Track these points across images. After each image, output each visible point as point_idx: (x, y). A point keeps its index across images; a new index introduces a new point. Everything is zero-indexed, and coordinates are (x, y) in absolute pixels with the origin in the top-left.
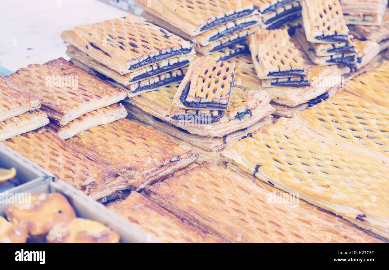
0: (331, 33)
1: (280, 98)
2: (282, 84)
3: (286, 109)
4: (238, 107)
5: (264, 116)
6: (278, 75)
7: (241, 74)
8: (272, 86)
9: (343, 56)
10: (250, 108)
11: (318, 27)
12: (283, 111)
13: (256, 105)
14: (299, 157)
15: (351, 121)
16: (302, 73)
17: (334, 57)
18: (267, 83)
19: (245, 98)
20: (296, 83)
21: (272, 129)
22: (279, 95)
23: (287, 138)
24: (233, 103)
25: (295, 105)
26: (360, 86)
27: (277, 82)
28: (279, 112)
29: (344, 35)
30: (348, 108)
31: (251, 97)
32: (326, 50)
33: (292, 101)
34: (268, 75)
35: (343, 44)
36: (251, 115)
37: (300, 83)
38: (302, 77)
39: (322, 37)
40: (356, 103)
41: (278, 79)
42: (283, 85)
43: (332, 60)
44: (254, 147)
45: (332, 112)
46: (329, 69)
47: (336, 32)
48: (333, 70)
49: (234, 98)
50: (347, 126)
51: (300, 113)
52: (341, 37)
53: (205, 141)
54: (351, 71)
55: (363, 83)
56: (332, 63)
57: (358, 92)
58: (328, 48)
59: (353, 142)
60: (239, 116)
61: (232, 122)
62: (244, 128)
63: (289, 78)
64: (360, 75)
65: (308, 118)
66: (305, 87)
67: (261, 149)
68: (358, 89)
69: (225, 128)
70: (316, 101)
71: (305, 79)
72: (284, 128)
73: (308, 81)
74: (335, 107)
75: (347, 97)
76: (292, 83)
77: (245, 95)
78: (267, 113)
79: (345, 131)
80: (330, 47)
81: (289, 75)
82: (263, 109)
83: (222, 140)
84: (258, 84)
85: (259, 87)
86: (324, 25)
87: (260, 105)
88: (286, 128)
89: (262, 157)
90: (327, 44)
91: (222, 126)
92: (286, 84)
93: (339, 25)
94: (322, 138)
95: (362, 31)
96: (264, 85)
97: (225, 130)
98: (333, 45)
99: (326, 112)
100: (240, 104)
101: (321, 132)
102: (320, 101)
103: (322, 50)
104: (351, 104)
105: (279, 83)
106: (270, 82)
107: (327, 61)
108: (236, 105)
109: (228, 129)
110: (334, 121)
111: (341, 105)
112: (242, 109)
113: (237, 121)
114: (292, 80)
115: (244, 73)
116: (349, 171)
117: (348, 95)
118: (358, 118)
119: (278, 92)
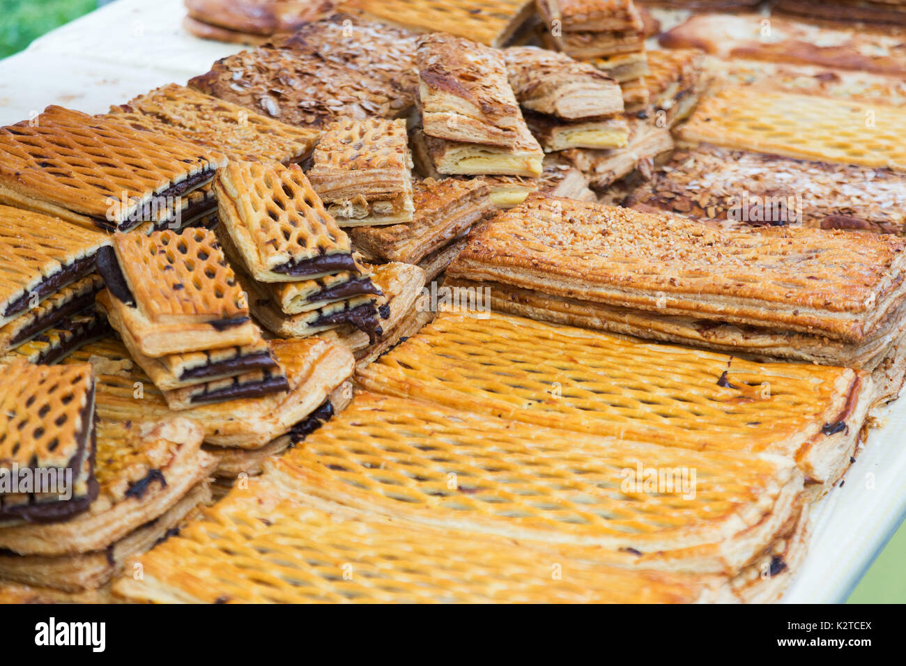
0: (310, 252)
1: (221, 432)
2: (219, 395)
3: (240, 456)
4: (125, 467)
5: (194, 482)
6: (208, 375)
7: (104, 388)
8: (195, 404)
9: (347, 306)
10: (156, 466)
11: (274, 242)
12: (234, 462)
13: (170, 456)
14: (314, 565)
15: (409, 458)
16: (266, 361)
17: (327, 312)
18: (182, 398)
19: (136, 443)
20: (253, 388)
21: (226, 510)
22: (219, 424)
23: (268, 524)
24: (109, 462)
25: (262, 442)
26: (401, 373)
27: (205, 393)
28: (225, 467)
29: (342, 252)
30: (392, 429)
31: (151, 439)
32: (304, 297)
33: (255, 434)
34: (182, 378)
35: (343, 277)
36: (164, 484)
37: (264, 386)
38: (267, 369)
39: (290, 266)
40: (409, 415)
41: (206, 384)
42: (220, 397)
43: (322, 321)
44: (194, 560)
45: (357, 445)
46: (322, 342)
47: (321, 249)
48: (332, 344)
49: (106, 449)
50: (402, 471)
51: (280, 460)
52: (337, 260)
53: (62, 566)
54: (372, 342)
55: (406, 366)
56: (322, 329)
57: (402, 390)
58: (307, 290)
59: (427, 507)
60: (135, 490)
61: (121, 509)
62: (152, 517)
63: (236, 379)
64: (392, 347)
65: (304, 469)
66: (276, 394)
67: (212, 562)
68: (400, 382)
69: (107, 524)
70: (309, 426)
71: (275, 374)
72: (253, 500)
73: (282, 378)
74: (362, 431)
75: (381, 404)
76: (243, 390)
77: (134, 438)
78: (199, 474)
79: (400, 484)
80: (313, 287)
81: (232, 369)
82: (187, 463)
83: (104, 558)
84: (154, 406)
85: (159, 412)
86: (287, 235)
87: (180, 455)
88: (260, 502)
89: (223, 581)
90: (304, 282)
91: (100, 520)
92: (230, 393)
93: (324, 229)
94: (353, 512)
95: (372, 241)
96: (174, 405)
97: (108, 530)
98: (320, 282)
99: (342, 446)
100: (127, 460)
101: (345, 497)
102: (319, 425)
103: (293, 300)
104: (396, 418)
105: (212, 393)
106: (188, 394)
107: (311, 325)
108: (119, 465)
109: (116, 525)
110: (368, 465)
111: (374, 424)
112: (138, 472)
113: (133, 504)
114: (242, 380)
115: (110, 384)
116: (444, 576)
117: (382, 399)
118: (425, 448)
119: (214, 416)
